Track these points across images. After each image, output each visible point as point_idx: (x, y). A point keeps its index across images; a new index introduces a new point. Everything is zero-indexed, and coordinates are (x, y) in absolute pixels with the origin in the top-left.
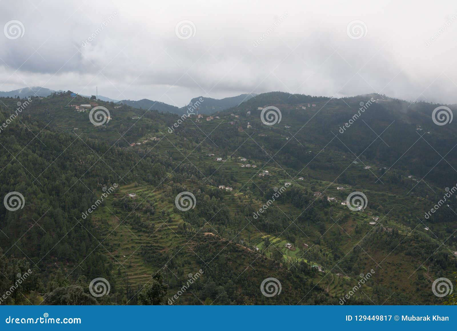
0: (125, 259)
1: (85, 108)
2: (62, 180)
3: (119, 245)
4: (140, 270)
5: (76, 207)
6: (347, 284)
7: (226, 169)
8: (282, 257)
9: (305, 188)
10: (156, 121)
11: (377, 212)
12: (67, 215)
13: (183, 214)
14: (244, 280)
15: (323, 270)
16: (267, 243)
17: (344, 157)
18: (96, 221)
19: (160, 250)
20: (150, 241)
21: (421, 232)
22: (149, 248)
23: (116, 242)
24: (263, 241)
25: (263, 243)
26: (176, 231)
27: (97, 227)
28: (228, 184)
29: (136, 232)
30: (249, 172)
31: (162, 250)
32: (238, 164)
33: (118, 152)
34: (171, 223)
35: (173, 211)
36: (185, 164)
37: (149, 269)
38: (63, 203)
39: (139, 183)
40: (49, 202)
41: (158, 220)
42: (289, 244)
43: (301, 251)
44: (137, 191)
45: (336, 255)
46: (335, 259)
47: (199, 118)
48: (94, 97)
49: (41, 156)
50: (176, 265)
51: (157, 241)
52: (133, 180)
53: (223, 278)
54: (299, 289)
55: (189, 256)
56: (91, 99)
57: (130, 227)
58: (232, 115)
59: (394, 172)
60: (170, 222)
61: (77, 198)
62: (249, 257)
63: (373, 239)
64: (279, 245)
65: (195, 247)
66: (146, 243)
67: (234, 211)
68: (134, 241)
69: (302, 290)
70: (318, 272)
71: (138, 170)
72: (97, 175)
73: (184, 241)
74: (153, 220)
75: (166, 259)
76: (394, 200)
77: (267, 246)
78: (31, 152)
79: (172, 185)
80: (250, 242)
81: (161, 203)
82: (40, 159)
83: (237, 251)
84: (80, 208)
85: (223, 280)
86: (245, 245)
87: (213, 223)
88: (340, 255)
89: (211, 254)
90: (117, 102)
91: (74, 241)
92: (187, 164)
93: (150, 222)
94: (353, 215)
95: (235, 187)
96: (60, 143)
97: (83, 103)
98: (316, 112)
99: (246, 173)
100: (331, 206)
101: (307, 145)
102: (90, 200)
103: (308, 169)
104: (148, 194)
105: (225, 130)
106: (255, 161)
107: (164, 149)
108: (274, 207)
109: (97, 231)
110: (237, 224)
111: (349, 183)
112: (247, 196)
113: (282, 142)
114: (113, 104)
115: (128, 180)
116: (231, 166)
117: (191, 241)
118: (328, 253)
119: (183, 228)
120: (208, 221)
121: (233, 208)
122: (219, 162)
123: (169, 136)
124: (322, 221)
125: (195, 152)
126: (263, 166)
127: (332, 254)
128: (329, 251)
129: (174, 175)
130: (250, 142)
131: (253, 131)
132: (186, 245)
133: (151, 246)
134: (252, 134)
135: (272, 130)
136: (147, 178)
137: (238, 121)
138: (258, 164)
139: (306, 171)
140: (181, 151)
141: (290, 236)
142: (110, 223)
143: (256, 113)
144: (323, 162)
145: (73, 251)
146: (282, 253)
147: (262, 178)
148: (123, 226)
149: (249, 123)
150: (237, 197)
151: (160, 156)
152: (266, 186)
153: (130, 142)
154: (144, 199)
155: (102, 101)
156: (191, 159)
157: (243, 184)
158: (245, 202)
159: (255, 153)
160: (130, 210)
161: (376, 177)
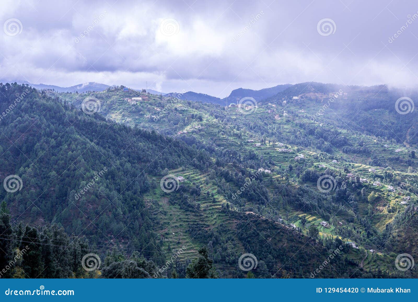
0: (174, 236)
1: (137, 101)
2: (116, 166)
3: (169, 224)
4: (188, 246)
5: (129, 190)
6: (381, 260)
7: (265, 154)
8: (318, 234)
9: (338, 170)
10: (200, 111)
11: (408, 191)
12: (122, 197)
13: (226, 195)
14: (283, 255)
15: (357, 246)
16: (303, 221)
17: (375, 141)
18: (148, 202)
19: (205, 227)
20: (196, 219)
22: (195, 226)
23: (165, 221)
24: (300, 219)
25: (300, 221)
26: (220, 211)
27: (149, 207)
28: (267, 167)
29: (184, 212)
30: (286, 156)
31: (207, 227)
34: (216, 204)
35: (217, 192)
36: (227, 149)
37: (196, 245)
38: (118, 186)
39: (186, 167)
40: (106, 186)
41: (204, 200)
42: (324, 222)
43: (336, 229)
44: (184, 175)
45: (369, 233)
46: (368, 237)
48: (144, 91)
49: (98, 144)
50: (221, 242)
51: (203, 220)
52: (181, 164)
53: (263, 253)
54: (334, 264)
55: (232, 233)
56: (141, 92)
57: (178, 207)
58: (270, 104)
60: (214, 203)
61: (131, 181)
62: (287, 234)
63: (405, 218)
64: (314, 223)
65: (237, 225)
66: (193, 221)
67: (272, 192)
68: (182, 219)
69: (337, 265)
70: (352, 248)
71: (184, 156)
72: (148, 161)
73: (227, 220)
74: (199, 200)
75: (211, 236)
77: (304, 224)
78: (89, 141)
79: (215, 169)
80: (287, 221)
81: (206, 185)
82: (96, 147)
83: (276, 228)
84: (133, 190)
85: (263, 255)
86: (283, 224)
87: (253, 203)
88: (373, 233)
89: (252, 231)
90: (164, 95)
91: (128, 220)
92: (229, 149)
93: (197, 203)
94: (385, 195)
95: (273, 170)
96: (115, 132)
97: (134, 96)
98: (348, 99)
99: (283, 157)
100: (363, 187)
101: (340, 130)
102: (142, 183)
103: (341, 152)
104: (194, 177)
105: (263, 118)
106: (291, 145)
107: (208, 137)
108: (310, 188)
109: (149, 211)
110: (276, 204)
111: (379, 165)
112: (284, 178)
113: (317, 128)
114: (161, 97)
115: (176, 164)
116: (269, 151)
117: (234, 219)
118: (361, 230)
119: (227, 208)
120: (249, 201)
121: (271, 189)
122: (258, 148)
123: (212, 124)
124: (355, 200)
125: (236, 139)
126: (298, 150)
127: (365, 232)
128: (362, 229)
129: (218, 160)
130: (287, 129)
131: (289, 119)
132: (229, 223)
133: (198, 224)
134: (288, 121)
135: (306, 117)
136: (193, 162)
137: (275, 110)
138: (294, 149)
139: (339, 154)
140: (223, 137)
141: (325, 215)
142: (160, 203)
143: (292, 102)
144: (356, 146)
145: (127, 229)
146: (318, 230)
147: (298, 161)
148: (172, 206)
149: (285, 111)
150: (275, 179)
151: (204, 143)
152: (302, 169)
153: (178, 130)
154: (191, 182)
155: (152, 94)
156: (233, 145)
157: (280, 167)
158: (283, 183)
159: (291, 139)
160: (178, 191)
161: (406, 159)
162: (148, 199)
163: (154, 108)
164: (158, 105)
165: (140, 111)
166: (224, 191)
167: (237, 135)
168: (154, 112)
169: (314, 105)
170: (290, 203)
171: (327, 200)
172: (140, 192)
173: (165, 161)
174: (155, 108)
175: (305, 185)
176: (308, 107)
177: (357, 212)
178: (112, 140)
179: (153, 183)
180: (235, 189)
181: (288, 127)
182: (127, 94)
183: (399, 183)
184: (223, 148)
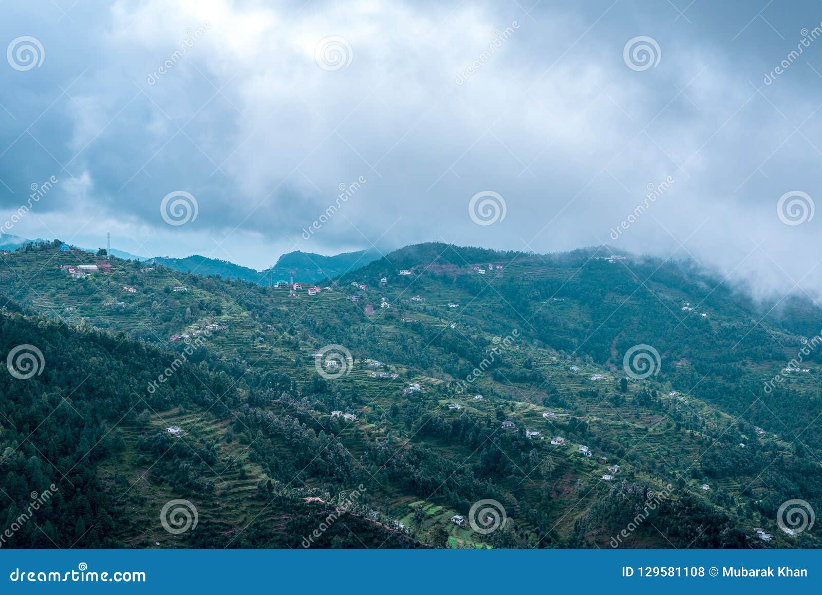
0: (160, 547)
1: (87, 271)
2: (42, 404)
3: (148, 523)
5: (66, 454)
7: (345, 382)
8: (446, 540)
9: (485, 414)
10: (216, 295)
11: (615, 456)
12: (50, 468)
13: (267, 464)
16: (419, 515)
17: (554, 358)
18: (106, 478)
19: (224, 530)
20: (207, 513)
21: (695, 494)
22: (203, 528)
23: (142, 518)
24: (412, 510)
25: (412, 515)
26: (254, 496)
27: (107, 490)
28: (348, 408)
30: (384, 387)
31: (226, 530)
32: (366, 371)
33: (148, 350)
34: (246, 481)
35: (248, 459)
36: (270, 371)
38: (44, 446)
39: (186, 407)
40: (17, 446)
41: (222, 475)
42: (457, 517)
44: (182, 423)
45: (543, 536)
46: (542, 545)
47: (295, 289)
48: (103, 252)
51: (219, 515)
52: (176, 402)
55: (277, 541)
56: (97, 255)
57: (168, 489)
58: (354, 284)
59: (644, 384)
60: (243, 479)
61: (71, 436)
63: (610, 507)
64: (440, 519)
65: (289, 524)
67: (359, 458)
71: (183, 384)
72: (109, 395)
73: (269, 514)
74: (211, 475)
76: (645, 436)
77: (419, 521)
79: (246, 411)
80: (387, 515)
81: (226, 444)
84: (75, 455)
86: (379, 521)
87: (320, 480)
88: (550, 536)
90: (144, 261)
91: (63, 517)
92: (274, 372)
93: (206, 480)
94: (573, 464)
95: (361, 414)
96: (40, 335)
97: (84, 263)
98: (504, 278)
99: (381, 389)
100: (533, 447)
101: (488, 337)
102: (94, 439)
103: (490, 380)
104: (202, 428)
105: (341, 311)
106: (395, 366)
107: (231, 346)
108: (432, 450)
109: (108, 496)
110: (365, 481)
111: (562, 405)
112: (382, 431)
113: (444, 333)
114: (137, 265)
115: (166, 402)
116: (352, 376)
117: (281, 513)
118: (528, 532)
119: (267, 490)
120: (312, 476)
121: (357, 453)
123: (241, 322)
124: (518, 473)
125: (288, 351)
126: (409, 375)
127: (536, 535)
128: (530, 529)
129: (252, 393)
130: (387, 333)
131: (392, 313)
132: (272, 520)
133: (208, 524)
134: (389, 318)
135: (425, 310)
136: (201, 398)
137: (365, 295)
138: (401, 372)
139: (487, 382)
140: (262, 348)
141: (460, 502)
142: (133, 482)
143: (397, 281)
144: (518, 368)
145: (62, 535)
146: (446, 533)
147: (408, 396)
148: (156, 487)
149: (383, 299)
150: (364, 431)
152: (416, 411)
153: (170, 332)
154: (197, 437)
155: (118, 260)
156: (281, 363)
157: (374, 409)
158: (379, 440)
159: (395, 352)
160: (169, 456)
161: (611, 394)
162: (105, 472)
163: (123, 288)
164: (130, 280)
165: (91, 292)
166: (263, 455)
167: (288, 343)
168: (122, 294)
169: (440, 287)
170: (394, 478)
171: (463, 473)
172: (90, 458)
173: (143, 394)
174: (125, 288)
175: (422, 443)
176: (428, 292)
177: (522, 496)
179: (116, 441)
180: (285, 451)
181: (389, 329)
182: (68, 258)
183: (599, 440)
184: (262, 369)
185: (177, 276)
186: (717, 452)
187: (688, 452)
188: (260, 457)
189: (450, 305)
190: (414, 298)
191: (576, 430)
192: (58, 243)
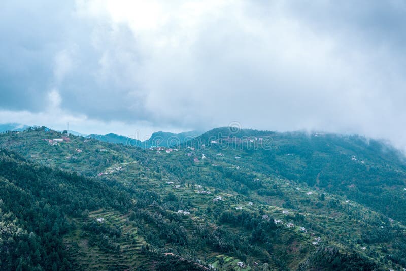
1: (58, 142)
2: (36, 207)
3: (88, 266)
5: (48, 231)
7: (184, 196)
9: (254, 212)
10: (121, 153)
11: (318, 233)
12: (40, 238)
13: (146, 237)
16: (221, 262)
17: (288, 184)
18: (67, 243)
20: (116, 261)
21: (359, 251)
22: (114, 268)
23: (85, 263)
24: (218, 260)
25: (218, 262)
26: (140, 252)
27: (68, 249)
28: (186, 209)
29: (104, 254)
30: (204, 198)
31: (126, 269)
32: (195, 191)
33: (88, 180)
34: (136, 245)
35: (137, 234)
36: (147, 191)
38: (37, 227)
39: (106, 208)
40: (24, 227)
41: (124, 242)
42: (240, 263)
43: (252, 269)
44: (104, 216)
48: (66, 132)
49: (17, 184)
51: (123, 262)
52: (101, 206)
56: (63, 134)
57: (97, 249)
59: (333, 197)
60: (134, 244)
61: (50, 222)
63: (316, 258)
64: (232, 264)
65: (157, 266)
66: (112, 263)
67: (191, 234)
68: (101, 261)
71: (105, 197)
72: (68, 202)
73: (147, 261)
74: (119, 242)
76: (333, 223)
77: (221, 265)
78: (8, 181)
79: (136, 210)
80: (205, 262)
81: (126, 226)
82: (15, 188)
83: (194, 270)
84: (52, 232)
86: (201, 265)
87: (172, 244)
90: (86, 136)
91: (46, 263)
92: (149, 191)
93: (116, 244)
94: (297, 237)
95: (192, 212)
96: (35, 173)
97: (56, 137)
99: (202, 199)
100: (278, 228)
101: (255, 174)
102: (61, 224)
103: (256, 195)
104: (114, 219)
105: (182, 161)
106: (209, 188)
107: (128, 178)
108: (227, 229)
109: (68, 252)
110: (194, 245)
111: (293, 207)
112: (203, 220)
113: (233, 171)
114: (82, 138)
115: (97, 206)
116: (188, 193)
117: (153, 261)
119: (146, 249)
120: (168, 242)
121: (190, 231)
122: (178, 190)
123: (133, 166)
124: (270, 241)
125: (156, 181)
126: (216, 192)
128: (277, 269)
129: (138, 201)
131: (207, 162)
132: (148, 264)
133: (117, 266)
134: (206, 164)
135: (224, 160)
136: (113, 204)
137: (194, 153)
138: (212, 191)
139: (255, 196)
140: (144, 179)
141: (242, 256)
142: (80, 245)
144: (270, 188)
146: (235, 270)
147: (215, 203)
148: (92, 248)
149: (203, 155)
150: (194, 220)
151: (125, 184)
152: (219, 210)
153: (98, 172)
154: (111, 223)
155: (73, 136)
156: (153, 187)
157: (199, 209)
158: (202, 225)
159: (209, 181)
160: (98, 233)
161: (317, 201)
162: (67, 240)
163: (75, 150)
164: (79, 146)
165: (60, 152)
166: (144, 232)
167: (157, 176)
168: (75, 153)
170: (209, 244)
171: (243, 241)
172: (59, 234)
173: (85, 202)
174: (77, 150)
175: (223, 226)
176: (225, 151)
177: (272, 253)
178: (32, 180)
179: (72, 225)
180: (155, 230)
181: (206, 170)
182: (48, 135)
183: (311, 225)
184: (143, 189)
185: (101, 143)
186: (370, 230)
187: (355, 231)
188: (143, 233)
189: (237, 158)
190: (218, 154)
191: (299, 219)
192: (44, 128)
